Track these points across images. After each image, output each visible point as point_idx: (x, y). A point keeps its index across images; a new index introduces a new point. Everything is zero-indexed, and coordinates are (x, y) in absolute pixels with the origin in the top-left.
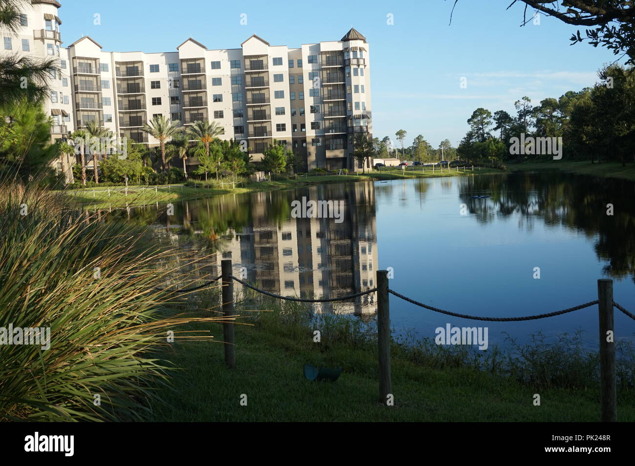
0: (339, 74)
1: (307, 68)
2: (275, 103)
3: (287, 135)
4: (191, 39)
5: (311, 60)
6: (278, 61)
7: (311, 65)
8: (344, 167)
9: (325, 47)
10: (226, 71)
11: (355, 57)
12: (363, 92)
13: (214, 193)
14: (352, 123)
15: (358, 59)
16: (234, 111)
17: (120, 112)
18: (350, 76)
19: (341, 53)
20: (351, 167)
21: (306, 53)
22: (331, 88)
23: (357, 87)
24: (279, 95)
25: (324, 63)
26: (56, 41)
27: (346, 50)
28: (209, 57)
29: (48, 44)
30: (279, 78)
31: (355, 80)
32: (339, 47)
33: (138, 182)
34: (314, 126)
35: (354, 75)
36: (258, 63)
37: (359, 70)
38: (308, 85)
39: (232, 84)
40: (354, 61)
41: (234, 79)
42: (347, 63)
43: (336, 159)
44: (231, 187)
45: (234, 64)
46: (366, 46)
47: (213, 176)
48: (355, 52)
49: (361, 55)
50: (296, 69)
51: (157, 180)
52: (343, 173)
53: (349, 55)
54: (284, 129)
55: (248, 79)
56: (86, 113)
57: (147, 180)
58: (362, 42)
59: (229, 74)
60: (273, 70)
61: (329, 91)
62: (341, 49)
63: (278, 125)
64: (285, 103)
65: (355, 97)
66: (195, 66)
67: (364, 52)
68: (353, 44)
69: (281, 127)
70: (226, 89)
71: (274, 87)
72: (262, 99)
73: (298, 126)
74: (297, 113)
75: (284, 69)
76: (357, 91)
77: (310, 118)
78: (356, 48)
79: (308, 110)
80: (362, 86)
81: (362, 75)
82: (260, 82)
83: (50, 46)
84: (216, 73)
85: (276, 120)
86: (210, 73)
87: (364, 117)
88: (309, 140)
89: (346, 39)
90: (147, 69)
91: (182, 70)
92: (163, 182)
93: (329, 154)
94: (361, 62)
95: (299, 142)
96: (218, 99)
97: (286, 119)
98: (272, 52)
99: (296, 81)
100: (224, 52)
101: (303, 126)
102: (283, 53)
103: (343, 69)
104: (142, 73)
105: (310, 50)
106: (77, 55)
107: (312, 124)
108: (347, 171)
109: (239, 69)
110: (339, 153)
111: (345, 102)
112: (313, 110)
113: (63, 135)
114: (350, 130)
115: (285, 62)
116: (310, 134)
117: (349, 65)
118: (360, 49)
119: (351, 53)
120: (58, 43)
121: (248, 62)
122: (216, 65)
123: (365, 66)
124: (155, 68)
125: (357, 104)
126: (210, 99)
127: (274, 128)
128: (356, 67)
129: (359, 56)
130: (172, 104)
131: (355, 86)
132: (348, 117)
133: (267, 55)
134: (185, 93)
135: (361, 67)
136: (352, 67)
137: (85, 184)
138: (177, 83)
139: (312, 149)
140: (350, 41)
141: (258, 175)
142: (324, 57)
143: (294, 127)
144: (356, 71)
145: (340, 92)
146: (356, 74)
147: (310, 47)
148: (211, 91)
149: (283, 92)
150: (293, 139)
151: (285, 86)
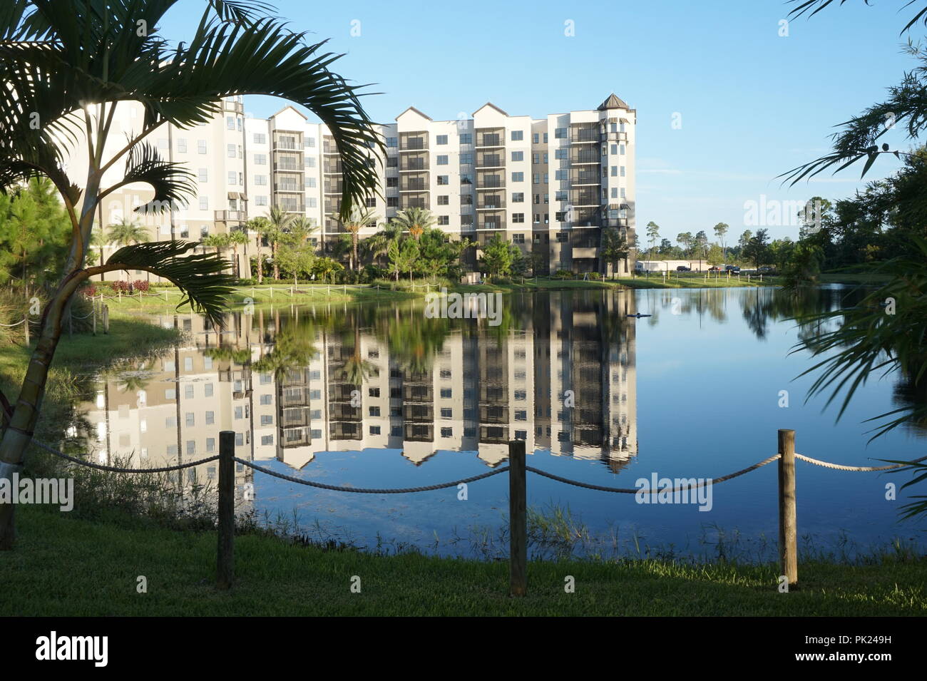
0: (593, 152)
1: (554, 144)
2: (511, 188)
3: (526, 228)
4: (412, 109)
5: (560, 134)
6: (517, 136)
7: (558, 139)
8: (596, 270)
9: (577, 118)
10: (454, 148)
11: (614, 130)
12: (623, 174)
13: (403, 296)
14: (606, 214)
15: (617, 133)
16: (462, 196)
17: (326, 196)
18: (606, 156)
19: (597, 126)
20: (604, 271)
21: (553, 125)
22: (583, 170)
23: (614, 169)
24: (518, 177)
25: (576, 137)
26: (237, 113)
27: (603, 122)
28: (434, 129)
29: (228, 118)
30: (518, 156)
31: (612, 161)
32: (594, 117)
33: (324, 280)
34: (561, 216)
35: (612, 153)
36: (492, 137)
37: (619, 147)
38: (554, 165)
39: (461, 163)
40: (612, 136)
41: (464, 158)
42: (603, 138)
43: (586, 260)
44: (425, 291)
45: (465, 138)
46: (630, 117)
47: (404, 276)
48: (614, 125)
49: (622, 128)
50: (540, 146)
51: (345, 279)
52: (590, 278)
53: (605, 128)
54: (522, 221)
55: (480, 157)
56: (285, 196)
57: (333, 278)
58: (624, 111)
59: (458, 151)
60: (511, 146)
61: (580, 173)
62: (598, 121)
63: (515, 215)
64: (526, 187)
65: (612, 182)
66: (417, 141)
67: (626, 125)
68: (611, 114)
69: (519, 218)
70: (453, 170)
71: (511, 167)
72: (495, 182)
73: (540, 216)
74: (539, 199)
75: (525, 145)
76: (614, 173)
77: (554, 207)
78: (615, 119)
79: (552, 196)
80: (622, 168)
81: (622, 153)
82: (494, 162)
83: (230, 119)
84: (442, 150)
85: (512, 208)
86: (434, 150)
87: (623, 207)
88: (552, 236)
89: (603, 108)
91: (401, 145)
92: (342, 283)
93: (577, 253)
94: (622, 136)
95: (541, 236)
96: (442, 180)
97: (526, 208)
98: (511, 124)
99: (539, 160)
100: (453, 124)
101: (547, 217)
102: (525, 125)
103: (598, 146)
105: (558, 121)
106: (277, 128)
107: (557, 214)
108: (597, 275)
109: (470, 145)
110: (590, 253)
111: (599, 187)
112: (561, 198)
113: (240, 222)
114: (604, 224)
115: (528, 136)
116: (555, 227)
117: (606, 141)
118: (621, 121)
119: (609, 126)
120: (240, 116)
121: (480, 136)
122: (442, 140)
123: (627, 142)
125: (615, 191)
126: (433, 181)
127: (510, 218)
128: (614, 143)
129: (618, 130)
130: (388, 186)
131: (613, 167)
132: (603, 209)
133: (503, 128)
134: (403, 174)
135: (620, 143)
136: (610, 143)
137: (260, 281)
138: (392, 161)
139: (558, 248)
140: (609, 111)
141: (470, 278)
142: (575, 131)
143: (536, 217)
144: (614, 148)
145: (594, 174)
146: (614, 151)
147: (558, 118)
148: (434, 170)
149: (521, 174)
150: (534, 233)
151: (525, 166)
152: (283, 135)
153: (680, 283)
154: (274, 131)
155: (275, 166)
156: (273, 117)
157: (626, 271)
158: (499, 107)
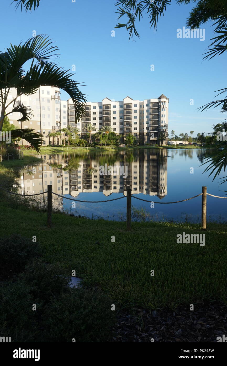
0: (157, 111)
1: (146, 108)
2: (134, 120)
3: (138, 132)
4: (106, 98)
5: (147, 105)
6: (136, 106)
7: (147, 107)
8: (157, 144)
9: (152, 101)
10: (118, 109)
11: (163, 104)
12: (165, 117)
13: (103, 150)
14: (160, 128)
15: (163, 105)
16: (120, 122)
17: (82, 122)
18: (160, 112)
19: (158, 103)
20: (159, 144)
21: (146, 103)
22: (154, 115)
23: (162, 115)
24: (136, 117)
25: (152, 106)
26: (58, 99)
27: (160, 102)
28: (113, 104)
29: (56, 100)
30: (136, 111)
31: (162, 113)
32: (157, 101)
33: (82, 146)
34: (147, 129)
35: (162, 111)
36: (129, 106)
37: (164, 109)
38: (146, 114)
40: (162, 106)
41: (121, 112)
42: (160, 106)
43: (154, 141)
44: (109, 149)
45: (121, 106)
46: (167, 101)
47: (104, 145)
48: (163, 103)
49: (165, 104)
50: (142, 109)
51: (87, 145)
52: (155, 146)
53: (160, 104)
54: (136, 130)
55: (125, 112)
56: (71, 122)
57: (84, 145)
58: (166, 99)
59: (119, 110)
60: (134, 108)
61: (153, 116)
62: (158, 102)
63: (134, 128)
64: (138, 120)
65: (162, 119)
66: (108, 107)
67: (166, 103)
68: (162, 100)
69: (136, 129)
70: (118, 115)
71: (134, 114)
72: (129, 119)
73: (142, 128)
74: (141, 124)
75: (138, 108)
76: (162, 117)
77: (146, 126)
78: (163, 101)
79: (145, 123)
80: (165, 115)
81: (165, 111)
82: (129, 113)
83: (56, 101)
84: (114, 110)
85: (134, 126)
86: (112, 109)
87: (165, 126)
88: (145, 134)
89: (160, 98)
90: (92, 108)
91: (103, 108)
92: (87, 146)
93: (151, 139)
94: (165, 106)
95: (142, 134)
96: (114, 118)
97: (138, 126)
98: (134, 102)
99: (142, 113)
100: (118, 102)
101: (143, 129)
102: (138, 103)
103: (158, 109)
104: (90, 109)
106: (69, 103)
107: (146, 128)
108: (157, 145)
109: (122, 108)
110: (155, 139)
111: (158, 120)
112: (147, 123)
113: (59, 129)
114: (159, 131)
115: (138, 106)
116: (146, 131)
117: (160, 107)
118: (164, 102)
119: (161, 103)
120: (59, 100)
121: (125, 106)
122: (115, 107)
123: (166, 108)
124: (95, 108)
125: (162, 121)
126: (112, 118)
127: (133, 129)
128: (163, 108)
129: (164, 104)
130: (100, 120)
132: (159, 126)
133: (132, 104)
134: (104, 116)
135: (164, 108)
136: (161, 108)
137: (64, 146)
138: (101, 113)
139: (146, 137)
141: (122, 145)
142: (152, 104)
143: (140, 129)
144: (162, 109)
145: (157, 117)
146: (162, 110)
147: (147, 101)
148: (112, 115)
149: (137, 116)
150: (140, 133)
151: (138, 114)
152: (71, 105)
153: (180, 147)
154: (68, 104)
155: (69, 114)
156: (68, 100)
157: (165, 144)
158: (131, 98)
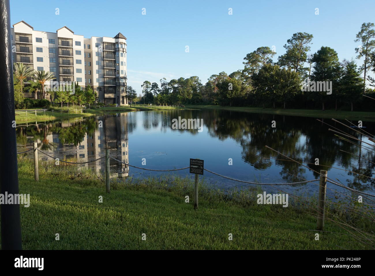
0: (113, 55)
1: (95, 49)
2: (76, 66)
3: (82, 84)
5: (97, 45)
6: (78, 43)
7: (97, 48)
9: (105, 40)
10: (45, 44)
12: (125, 65)
14: (119, 80)
15: (123, 48)
18: (119, 57)
19: (114, 44)
21: (94, 41)
25: (105, 48)
27: (117, 43)
28: (35, 34)
30: (78, 53)
31: (121, 59)
32: (113, 41)
35: (121, 56)
36: (66, 42)
37: (124, 54)
38: (95, 59)
39: (49, 53)
40: (121, 49)
41: (51, 50)
42: (117, 50)
43: (110, 99)
45: (51, 41)
48: (122, 45)
50: (87, 50)
53: (118, 46)
54: (81, 81)
55: (60, 50)
58: (125, 40)
59: (48, 46)
60: (75, 48)
61: (107, 63)
62: (114, 42)
63: (78, 78)
64: (82, 66)
65: (121, 68)
66: (25, 38)
68: (121, 40)
70: (46, 55)
71: (76, 57)
72: (69, 63)
75: (81, 48)
76: (122, 64)
77: (96, 76)
78: (122, 43)
79: (95, 72)
80: (125, 63)
81: (125, 57)
82: (67, 54)
84: (39, 45)
85: (76, 75)
86: (35, 45)
87: (125, 78)
88: (95, 88)
89: (117, 37)
91: (16, 40)
93: (106, 96)
94: (125, 50)
96: (40, 59)
97: (82, 76)
98: (76, 38)
99: (88, 56)
100: (45, 33)
101: (92, 80)
103: (114, 53)
105: (97, 40)
107: (97, 79)
109: (54, 45)
110: (112, 96)
111: (115, 70)
112: (98, 72)
114: (118, 84)
115: (82, 44)
116: (96, 84)
118: (124, 44)
119: (120, 45)
121: (60, 41)
122: (39, 40)
125: (122, 71)
126: (35, 59)
127: (75, 80)
128: (122, 52)
131: (121, 62)
132: (118, 78)
133: (72, 39)
135: (124, 52)
136: (120, 52)
140: (120, 39)
142: (105, 45)
143: (87, 80)
144: (122, 54)
145: (113, 64)
147: (97, 38)
148: (36, 55)
149: (80, 61)
150: (86, 86)
151: (82, 57)
157: (127, 103)
158: (70, 29)
